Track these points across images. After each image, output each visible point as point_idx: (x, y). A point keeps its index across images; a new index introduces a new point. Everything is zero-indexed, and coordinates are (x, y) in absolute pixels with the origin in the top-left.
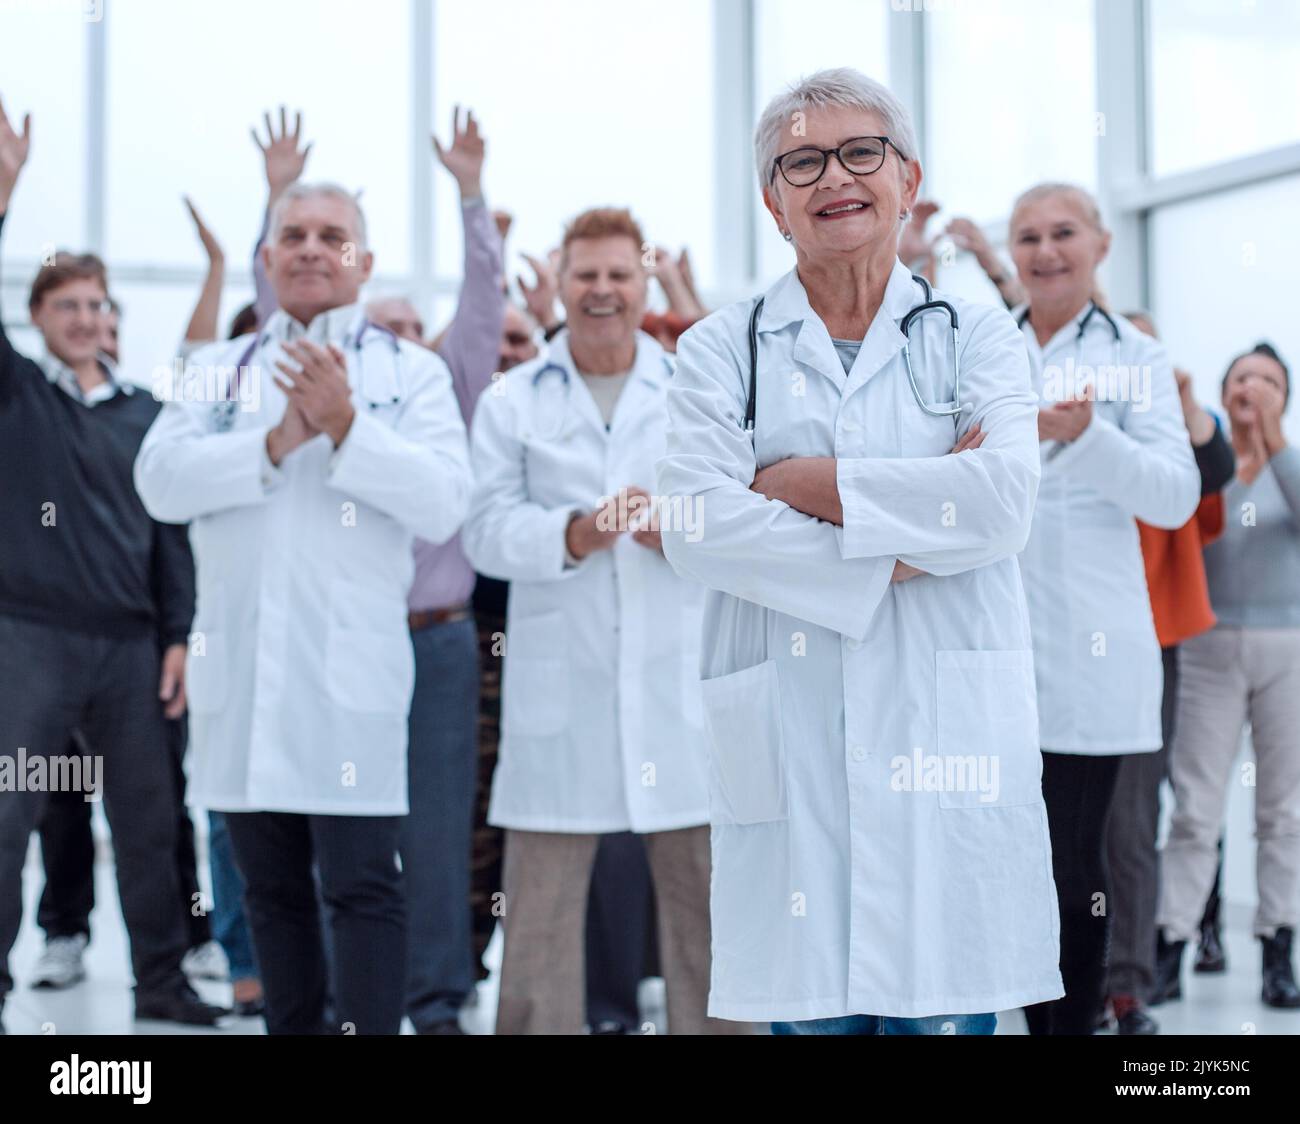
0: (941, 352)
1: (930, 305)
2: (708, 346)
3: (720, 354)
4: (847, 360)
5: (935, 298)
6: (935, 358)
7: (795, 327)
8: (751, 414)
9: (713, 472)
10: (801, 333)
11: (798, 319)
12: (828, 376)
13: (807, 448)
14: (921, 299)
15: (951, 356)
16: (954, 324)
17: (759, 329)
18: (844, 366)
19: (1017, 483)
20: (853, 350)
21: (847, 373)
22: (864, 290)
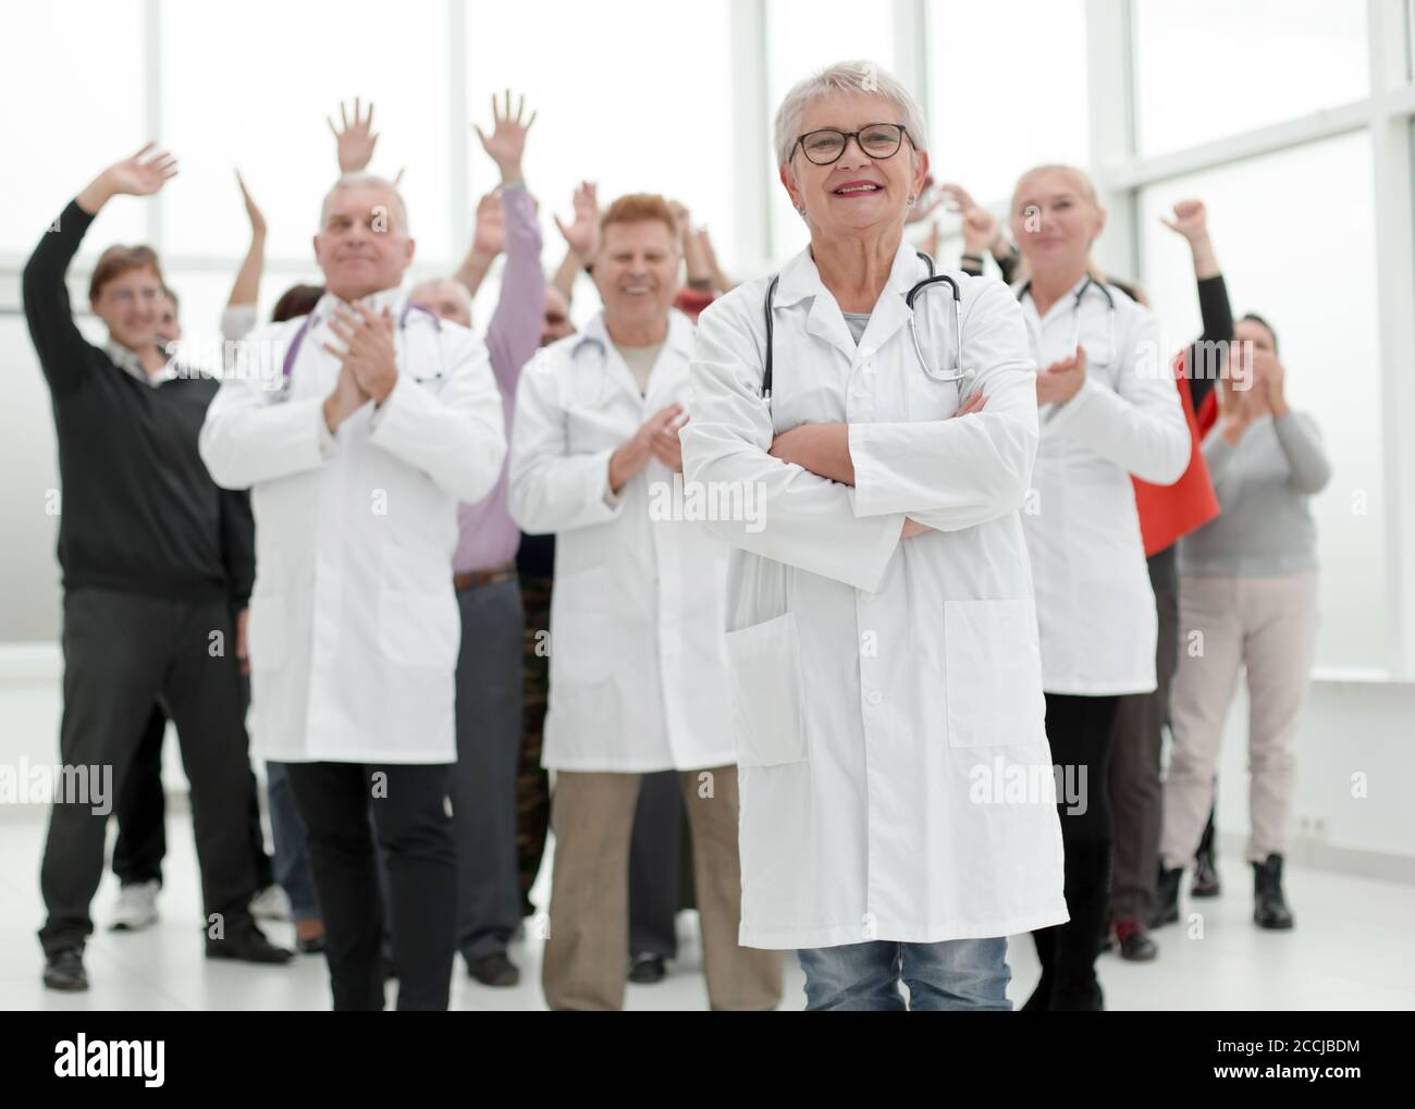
0: (945, 322)
1: (934, 279)
2: (725, 319)
3: (739, 329)
4: (857, 331)
5: (938, 273)
6: (939, 329)
7: (807, 302)
8: (767, 384)
9: (731, 438)
10: (814, 308)
11: (810, 294)
12: (839, 347)
13: (822, 414)
14: (926, 275)
15: (954, 327)
16: (956, 297)
17: (774, 305)
18: (854, 338)
19: (1017, 445)
20: (864, 324)
21: (857, 344)
22: (873, 265)
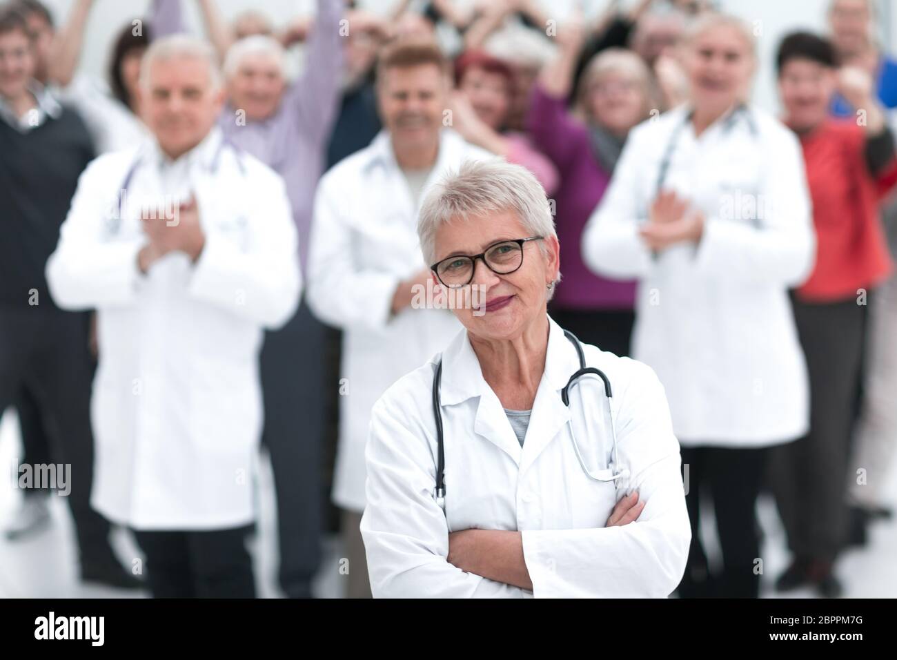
1: (584, 371)
3: (410, 429)
4: (520, 430)
5: (588, 366)
7: (474, 401)
8: (440, 484)
9: (415, 551)
10: (480, 408)
11: (475, 395)
12: (506, 450)
13: (493, 518)
14: (578, 367)
15: (609, 421)
16: (608, 393)
17: (443, 402)
18: (517, 436)
20: (525, 421)
21: (522, 443)
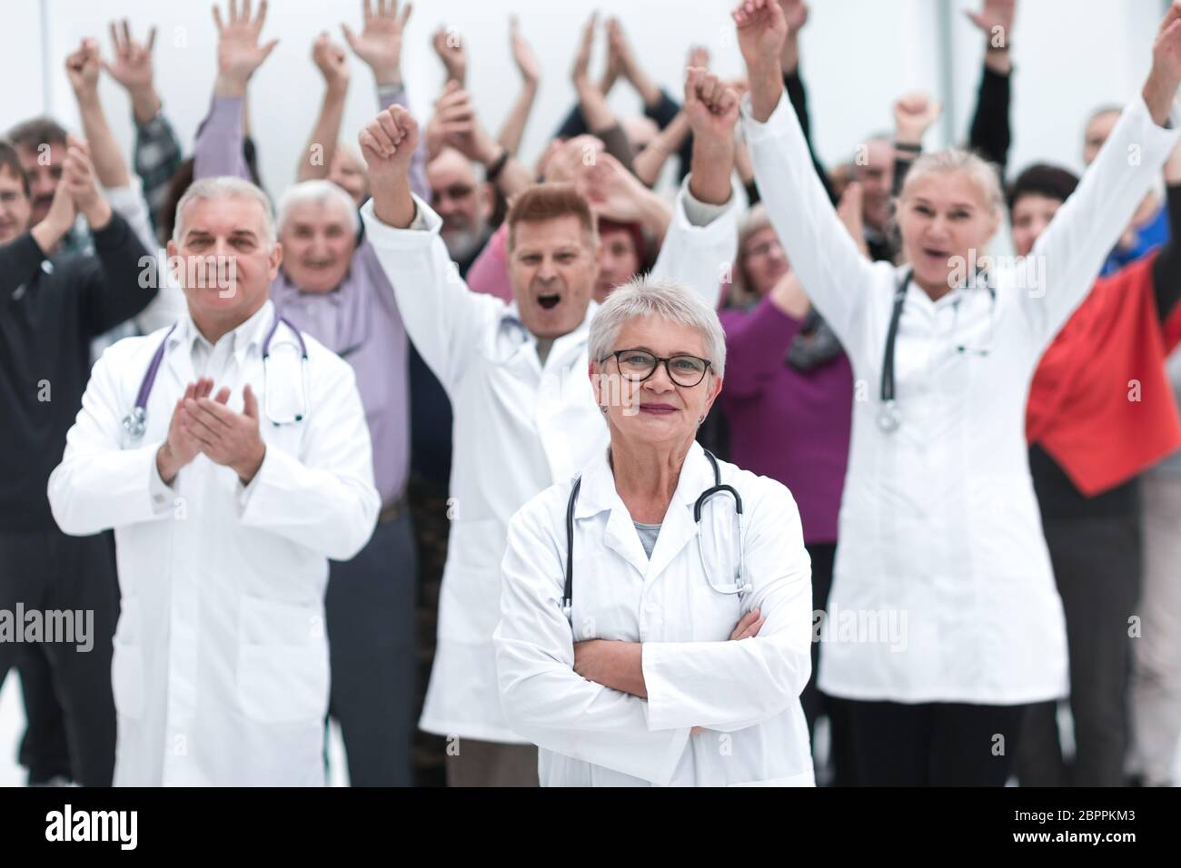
0: (729, 535)
1: (719, 487)
2: (533, 532)
3: (543, 540)
4: (649, 542)
5: (723, 482)
6: (724, 541)
7: (605, 515)
8: (568, 593)
10: (610, 522)
11: (607, 508)
12: (633, 563)
13: (618, 628)
14: (711, 483)
15: (737, 537)
16: (739, 510)
17: (577, 515)
18: (646, 549)
19: (790, 666)
20: (654, 534)
21: (649, 555)
22: (665, 474)
